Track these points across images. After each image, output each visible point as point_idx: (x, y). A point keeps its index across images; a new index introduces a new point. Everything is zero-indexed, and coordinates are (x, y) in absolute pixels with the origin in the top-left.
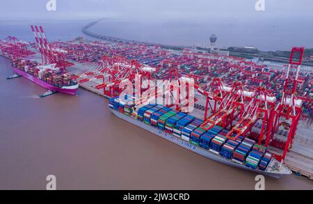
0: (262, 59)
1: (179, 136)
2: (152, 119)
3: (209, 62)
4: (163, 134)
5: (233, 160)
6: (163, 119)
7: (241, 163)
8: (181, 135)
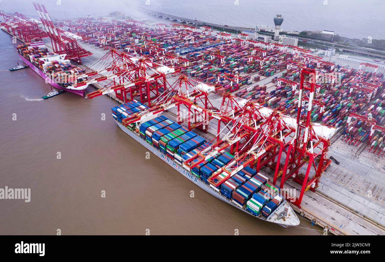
0: (341, 50)
1: (180, 164)
2: (153, 139)
3: (264, 54)
4: (165, 159)
5: (233, 201)
6: (164, 140)
7: (241, 207)
8: (182, 162)
